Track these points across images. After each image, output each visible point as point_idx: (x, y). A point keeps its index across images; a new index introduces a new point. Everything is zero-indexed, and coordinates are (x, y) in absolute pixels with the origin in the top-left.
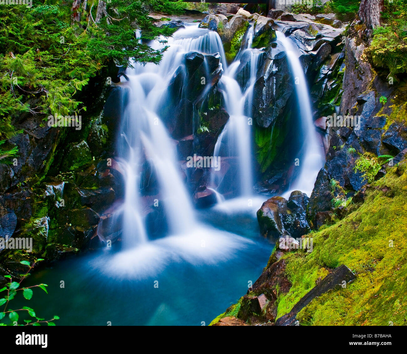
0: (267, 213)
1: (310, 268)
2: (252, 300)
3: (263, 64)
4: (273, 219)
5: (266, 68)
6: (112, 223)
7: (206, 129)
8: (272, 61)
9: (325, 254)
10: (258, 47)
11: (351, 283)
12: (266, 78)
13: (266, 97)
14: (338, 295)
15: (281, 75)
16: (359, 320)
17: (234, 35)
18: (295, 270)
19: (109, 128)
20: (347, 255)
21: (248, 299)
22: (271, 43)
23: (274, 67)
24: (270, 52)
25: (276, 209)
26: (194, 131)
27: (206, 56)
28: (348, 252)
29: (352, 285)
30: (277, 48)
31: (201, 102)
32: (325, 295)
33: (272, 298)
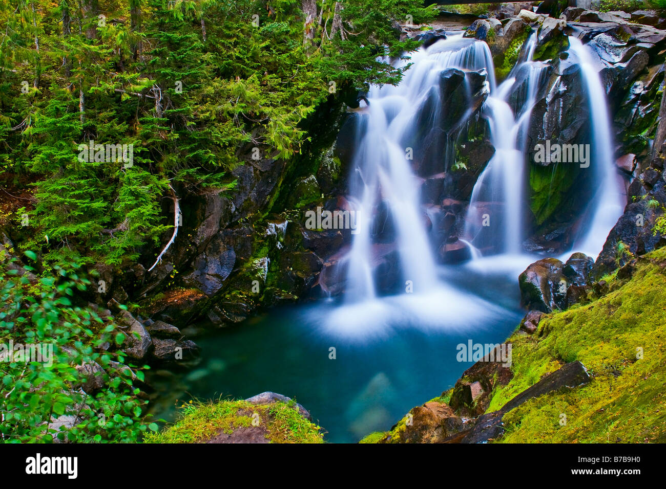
0: (532, 279)
1: (540, 358)
2: (464, 387)
3: (546, 81)
4: (539, 288)
5: (550, 87)
6: (337, 272)
7: (463, 165)
8: (559, 78)
9: (562, 342)
10: (541, 59)
11: (583, 387)
12: (548, 100)
13: (548, 126)
14: (561, 400)
15: (570, 96)
16: (569, 438)
17: (510, 44)
18: (521, 358)
19: (341, 161)
20: (590, 348)
21: (461, 384)
22: (559, 54)
23: (562, 85)
24: (557, 65)
25: (544, 274)
26: (446, 167)
27: (468, 74)
28: (592, 345)
29: (584, 389)
30: (568, 60)
31: (458, 131)
32: (545, 397)
33: (488, 389)
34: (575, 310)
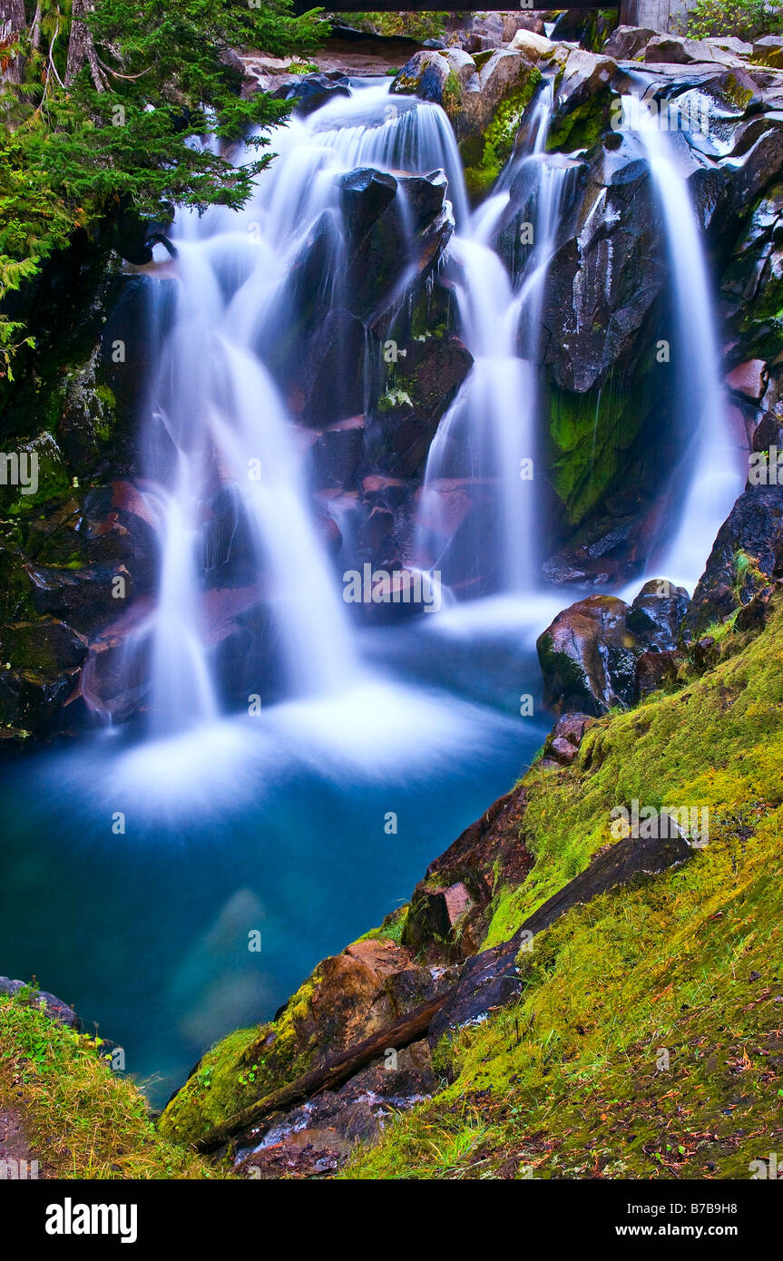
0: (564, 644)
1: (588, 817)
2: (432, 898)
3: (576, 201)
4: (578, 662)
5: (584, 214)
6: (124, 663)
7: (404, 397)
8: (603, 191)
9: (631, 777)
10: (565, 149)
11: (678, 869)
12: (583, 243)
13: (584, 303)
14: (636, 902)
15: (629, 234)
17: (495, 113)
18: (548, 820)
19: (116, 394)
20: (688, 785)
21: (423, 893)
22: (604, 136)
23: (609, 209)
24: (599, 162)
25: (590, 632)
26: (367, 402)
27: (404, 181)
28: (692, 777)
29: (681, 874)
30: (622, 150)
31: (388, 317)
32: (603, 899)
33: (482, 896)
34: (655, 704)
